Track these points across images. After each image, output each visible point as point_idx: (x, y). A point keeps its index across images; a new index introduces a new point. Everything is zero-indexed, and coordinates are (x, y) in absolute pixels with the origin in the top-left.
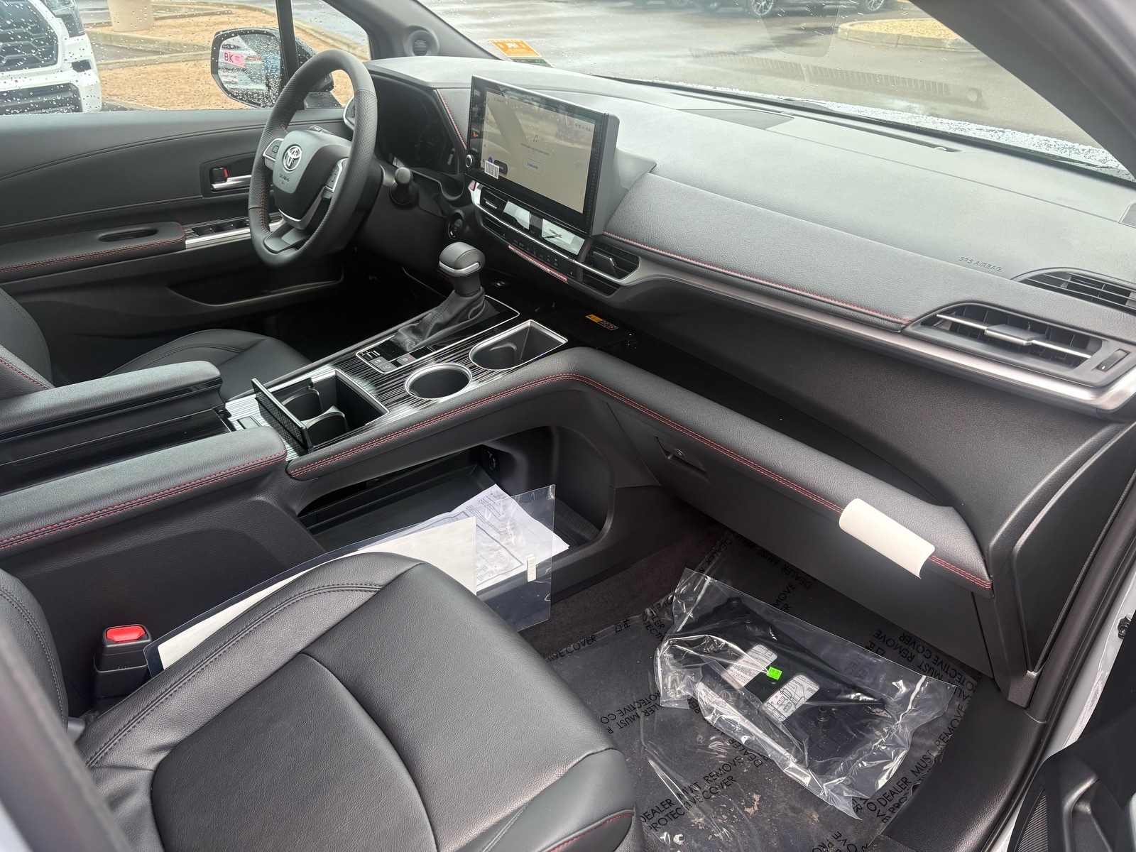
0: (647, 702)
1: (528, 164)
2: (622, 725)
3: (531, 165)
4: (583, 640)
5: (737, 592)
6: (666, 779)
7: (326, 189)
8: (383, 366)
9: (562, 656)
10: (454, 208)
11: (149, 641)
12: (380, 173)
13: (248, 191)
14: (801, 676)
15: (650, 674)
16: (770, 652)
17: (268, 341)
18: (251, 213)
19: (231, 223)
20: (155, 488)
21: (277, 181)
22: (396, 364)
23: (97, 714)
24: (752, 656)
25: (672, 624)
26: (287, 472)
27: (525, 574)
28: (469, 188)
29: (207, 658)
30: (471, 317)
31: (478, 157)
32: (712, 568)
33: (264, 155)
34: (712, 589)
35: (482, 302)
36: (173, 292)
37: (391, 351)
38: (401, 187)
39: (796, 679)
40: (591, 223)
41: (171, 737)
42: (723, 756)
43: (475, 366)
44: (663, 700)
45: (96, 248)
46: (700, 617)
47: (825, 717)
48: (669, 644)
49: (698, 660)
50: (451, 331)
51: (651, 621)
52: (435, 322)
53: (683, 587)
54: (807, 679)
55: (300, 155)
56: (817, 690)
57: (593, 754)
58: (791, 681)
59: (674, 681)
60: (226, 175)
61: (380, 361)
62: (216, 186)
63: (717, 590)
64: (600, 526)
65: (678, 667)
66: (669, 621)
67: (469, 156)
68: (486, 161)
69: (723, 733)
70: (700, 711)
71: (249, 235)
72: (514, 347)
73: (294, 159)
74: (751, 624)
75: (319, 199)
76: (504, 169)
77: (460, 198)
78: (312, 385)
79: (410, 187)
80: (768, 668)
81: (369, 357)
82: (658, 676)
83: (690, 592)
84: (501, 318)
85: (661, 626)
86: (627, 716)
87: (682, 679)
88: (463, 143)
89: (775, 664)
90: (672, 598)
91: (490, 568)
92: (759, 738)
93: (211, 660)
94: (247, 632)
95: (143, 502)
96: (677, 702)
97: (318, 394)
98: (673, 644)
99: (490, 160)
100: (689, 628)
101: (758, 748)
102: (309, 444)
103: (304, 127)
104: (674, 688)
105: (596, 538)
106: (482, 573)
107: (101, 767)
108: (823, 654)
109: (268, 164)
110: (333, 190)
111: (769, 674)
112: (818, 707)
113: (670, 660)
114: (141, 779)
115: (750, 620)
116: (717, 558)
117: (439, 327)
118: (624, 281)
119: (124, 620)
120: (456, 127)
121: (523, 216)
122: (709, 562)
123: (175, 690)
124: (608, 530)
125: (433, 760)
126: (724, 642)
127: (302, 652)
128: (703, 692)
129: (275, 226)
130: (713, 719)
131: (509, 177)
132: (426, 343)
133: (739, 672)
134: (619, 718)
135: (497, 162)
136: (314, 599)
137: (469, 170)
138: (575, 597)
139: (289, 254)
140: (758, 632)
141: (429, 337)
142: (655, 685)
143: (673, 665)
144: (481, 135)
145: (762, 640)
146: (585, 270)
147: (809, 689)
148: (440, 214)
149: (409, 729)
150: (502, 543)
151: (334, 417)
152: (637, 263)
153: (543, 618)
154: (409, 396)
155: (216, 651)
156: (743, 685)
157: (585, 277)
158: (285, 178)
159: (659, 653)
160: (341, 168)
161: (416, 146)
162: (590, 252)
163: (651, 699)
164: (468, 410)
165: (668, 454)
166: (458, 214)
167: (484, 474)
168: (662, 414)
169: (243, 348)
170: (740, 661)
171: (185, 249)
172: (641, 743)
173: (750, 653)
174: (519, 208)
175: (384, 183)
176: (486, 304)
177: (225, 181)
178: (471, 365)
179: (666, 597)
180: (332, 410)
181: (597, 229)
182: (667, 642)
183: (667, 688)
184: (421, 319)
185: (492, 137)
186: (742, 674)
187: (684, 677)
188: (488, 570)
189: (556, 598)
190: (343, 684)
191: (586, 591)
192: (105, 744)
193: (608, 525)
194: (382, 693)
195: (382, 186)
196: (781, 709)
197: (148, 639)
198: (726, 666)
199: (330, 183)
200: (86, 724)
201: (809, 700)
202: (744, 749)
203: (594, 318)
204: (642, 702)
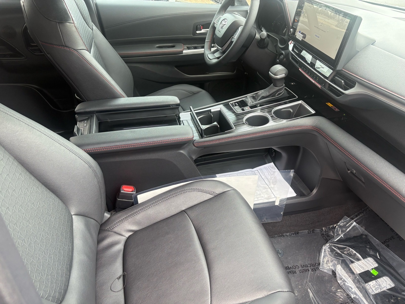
0: (314, 266)
1: (315, 35)
2: (301, 272)
3: (316, 36)
4: (293, 233)
5: (366, 232)
6: (314, 301)
7: (233, 37)
8: (238, 110)
9: (283, 236)
10: (282, 50)
11: (135, 193)
12: (255, 33)
13: (206, 35)
14: (387, 277)
15: (318, 255)
16: (375, 263)
17: (204, 92)
18: (206, 43)
19: (200, 46)
20: (145, 141)
21: (217, 32)
22: (243, 110)
23: (115, 213)
24: (366, 262)
25: (333, 237)
26: (193, 144)
27: (274, 202)
28: (289, 43)
29: (152, 204)
30: (277, 96)
31: (295, 30)
32: (357, 219)
33: (215, 22)
34: (355, 228)
35: (282, 90)
36: (176, 69)
37: (243, 104)
38: (262, 40)
39: (384, 278)
40: (337, 64)
41: (135, 228)
42: (341, 300)
43: (273, 116)
44: (321, 267)
45: (155, 50)
46: (346, 238)
47: (394, 300)
48: (329, 245)
49: (341, 256)
50: (268, 100)
51: (324, 233)
52: (262, 95)
53: (342, 223)
54: (389, 280)
55: (226, 23)
56: (393, 286)
57: (281, 291)
58: (382, 278)
59: (328, 261)
60: (202, 28)
61: (237, 107)
62: (198, 32)
63: (357, 228)
64: (312, 191)
65: (331, 256)
66: (332, 235)
67: (292, 30)
68: (298, 32)
69: (344, 290)
70: (336, 277)
71: (204, 51)
72: (292, 111)
73: (224, 24)
74: (369, 248)
75: (230, 41)
76: (304, 37)
77: (284, 47)
78: (211, 112)
79: (265, 40)
80: (372, 269)
81: (234, 105)
82: (321, 257)
83: (344, 226)
84: (289, 98)
85: (328, 236)
86: (304, 268)
87: (332, 261)
88: (291, 24)
89: (376, 269)
90: (336, 226)
91: (262, 195)
92: (360, 298)
93: (153, 205)
94: (167, 198)
95: (141, 145)
96: (327, 270)
97: (212, 116)
98: (331, 246)
99: (300, 32)
100: (340, 241)
101: (358, 302)
102: (203, 135)
103: (231, 12)
104: (327, 264)
105: (309, 194)
106: (259, 196)
107: (112, 231)
108: (400, 271)
109: (215, 25)
110: (235, 38)
111: (372, 272)
112: (392, 294)
113: (328, 251)
114: (123, 239)
115: (369, 246)
116: (361, 215)
117: (263, 98)
118: (347, 92)
119: (128, 183)
120: (289, 17)
121: (309, 57)
122: (357, 216)
123: (140, 212)
124: (314, 194)
125: (218, 269)
126: (355, 252)
127: (184, 211)
128: (339, 269)
129: (213, 49)
130: (341, 283)
131: (305, 40)
132: (256, 103)
133: (358, 266)
134: (300, 268)
135: (302, 33)
136: (193, 192)
137: (290, 36)
138: (294, 215)
139: (215, 61)
140: (372, 253)
141: (258, 101)
142: (319, 260)
143: (329, 254)
144: (298, 21)
145: (372, 256)
146: (330, 84)
147: (389, 284)
148: (275, 52)
149: (213, 254)
150: (269, 186)
151: (215, 126)
152: (355, 85)
153: (279, 219)
154: (244, 123)
155: (155, 202)
156: (359, 272)
157: (329, 87)
158: (219, 31)
159: (324, 248)
160: (240, 29)
161: (273, 24)
162: (334, 77)
163: (316, 265)
164: (266, 134)
165: (349, 170)
166: (283, 53)
167: (269, 157)
168: (350, 153)
169: (195, 93)
170: (360, 262)
171: (183, 54)
172: (307, 282)
173: (365, 260)
174: (307, 54)
175: (256, 37)
176: (285, 91)
177: (201, 30)
178: (271, 115)
179: (333, 225)
180: (215, 123)
181: (339, 68)
182: (329, 244)
183: (324, 263)
184: (257, 93)
185: (303, 22)
186: (359, 267)
187: (333, 261)
188: (261, 196)
189: (285, 214)
190: (194, 227)
191: (299, 214)
192: (115, 224)
193: (315, 191)
194: (207, 237)
195: (255, 39)
196: (374, 289)
197: (135, 192)
198: (352, 262)
199: (235, 35)
200: (111, 215)
201: (388, 290)
202: (352, 300)
203: (330, 105)
204: (311, 265)
